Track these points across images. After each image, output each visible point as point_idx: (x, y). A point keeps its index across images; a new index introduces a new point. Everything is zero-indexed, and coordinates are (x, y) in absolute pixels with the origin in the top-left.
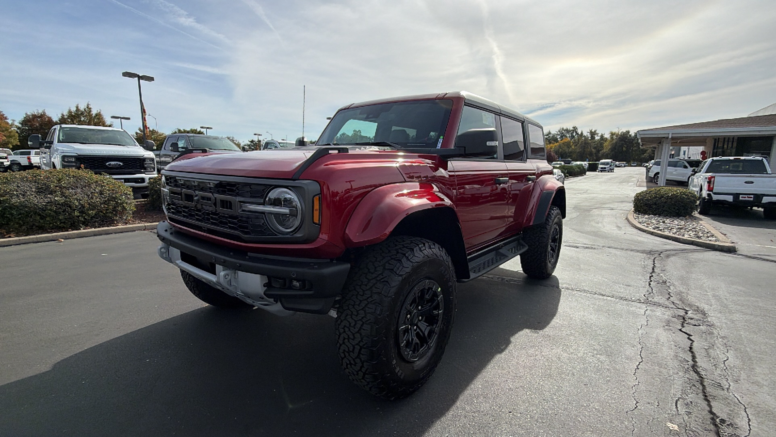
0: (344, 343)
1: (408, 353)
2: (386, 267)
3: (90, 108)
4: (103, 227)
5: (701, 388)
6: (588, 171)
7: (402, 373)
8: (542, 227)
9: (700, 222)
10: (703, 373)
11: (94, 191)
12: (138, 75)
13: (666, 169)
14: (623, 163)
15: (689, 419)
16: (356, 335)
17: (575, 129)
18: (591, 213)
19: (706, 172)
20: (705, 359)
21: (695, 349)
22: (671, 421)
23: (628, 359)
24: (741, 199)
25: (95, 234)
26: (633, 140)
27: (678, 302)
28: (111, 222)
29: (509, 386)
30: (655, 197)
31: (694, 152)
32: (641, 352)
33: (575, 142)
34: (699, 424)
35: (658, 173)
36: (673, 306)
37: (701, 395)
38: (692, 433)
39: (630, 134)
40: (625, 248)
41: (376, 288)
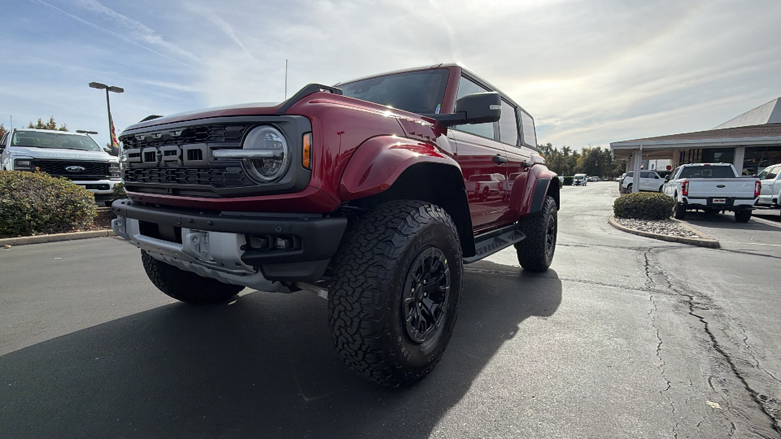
0: (339, 317)
1: (413, 331)
2: (389, 226)
3: (54, 123)
4: (59, 233)
5: (729, 366)
6: (564, 185)
7: (408, 354)
8: (538, 215)
9: (680, 224)
10: (726, 351)
11: (49, 194)
12: (107, 86)
13: (639, 179)
14: (595, 178)
15: (728, 397)
16: (354, 306)
17: (549, 146)
18: (573, 218)
19: (680, 178)
20: (724, 339)
21: (710, 330)
22: (710, 400)
23: (646, 341)
24: (714, 202)
25: (49, 241)
26: (604, 156)
27: (680, 290)
28: (69, 228)
29: (526, 371)
30: (635, 201)
31: (662, 164)
32: (658, 334)
33: (550, 158)
34: (740, 401)
35: (631, 184)
36: (676, 293)
37: (732, 373)
38: (736, 411)
39: (601, 150)
40: (615, 245)
41: (378, 248)
